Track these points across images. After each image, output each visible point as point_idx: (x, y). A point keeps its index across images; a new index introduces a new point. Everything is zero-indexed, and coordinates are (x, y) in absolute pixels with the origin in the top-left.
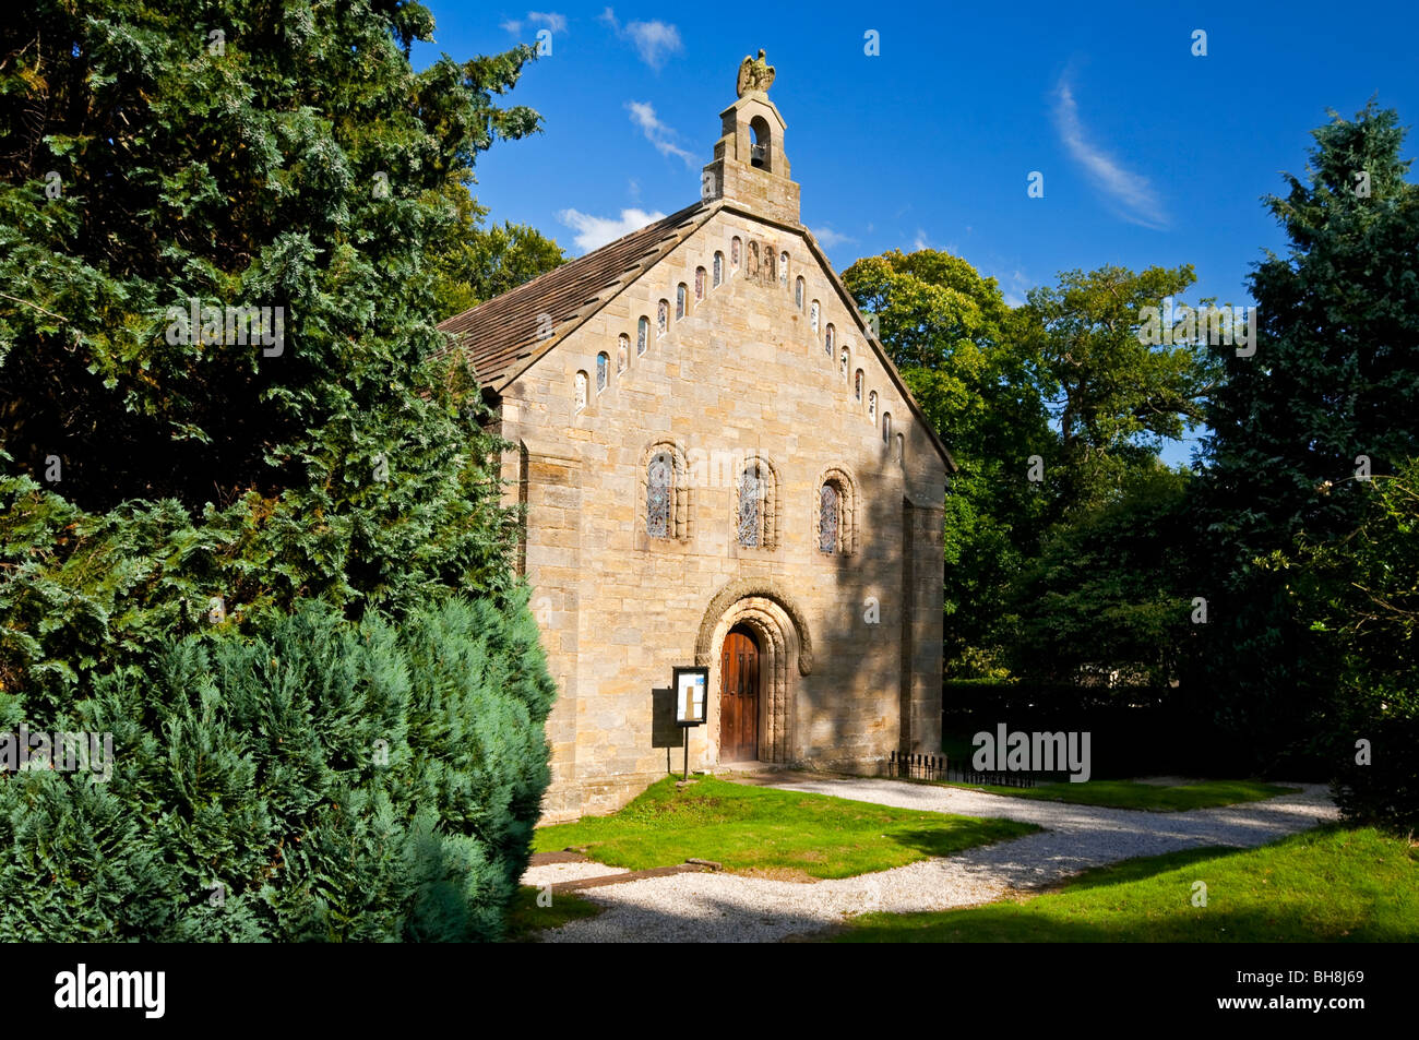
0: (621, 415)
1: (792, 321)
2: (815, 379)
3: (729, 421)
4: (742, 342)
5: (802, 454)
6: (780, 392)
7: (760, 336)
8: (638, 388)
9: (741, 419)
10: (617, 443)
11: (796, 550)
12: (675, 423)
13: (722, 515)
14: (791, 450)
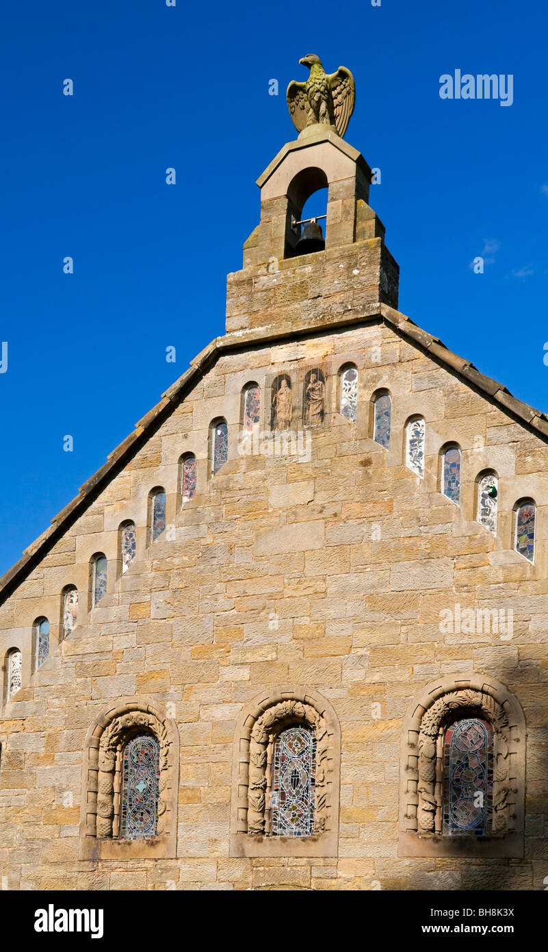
0: (63, 691)
1: (360, 471)
2: (410, 550)
3: (232, 657)
4: (258, 536)
5: (377, 677)
6: (332, 589)
7: (292, 514)
8: (89, 649)
9: (253, 650)
10: (60, 724)
11: (365, 836)
12: (142, 680)
13: (220, 795)
14: (355, 675)
